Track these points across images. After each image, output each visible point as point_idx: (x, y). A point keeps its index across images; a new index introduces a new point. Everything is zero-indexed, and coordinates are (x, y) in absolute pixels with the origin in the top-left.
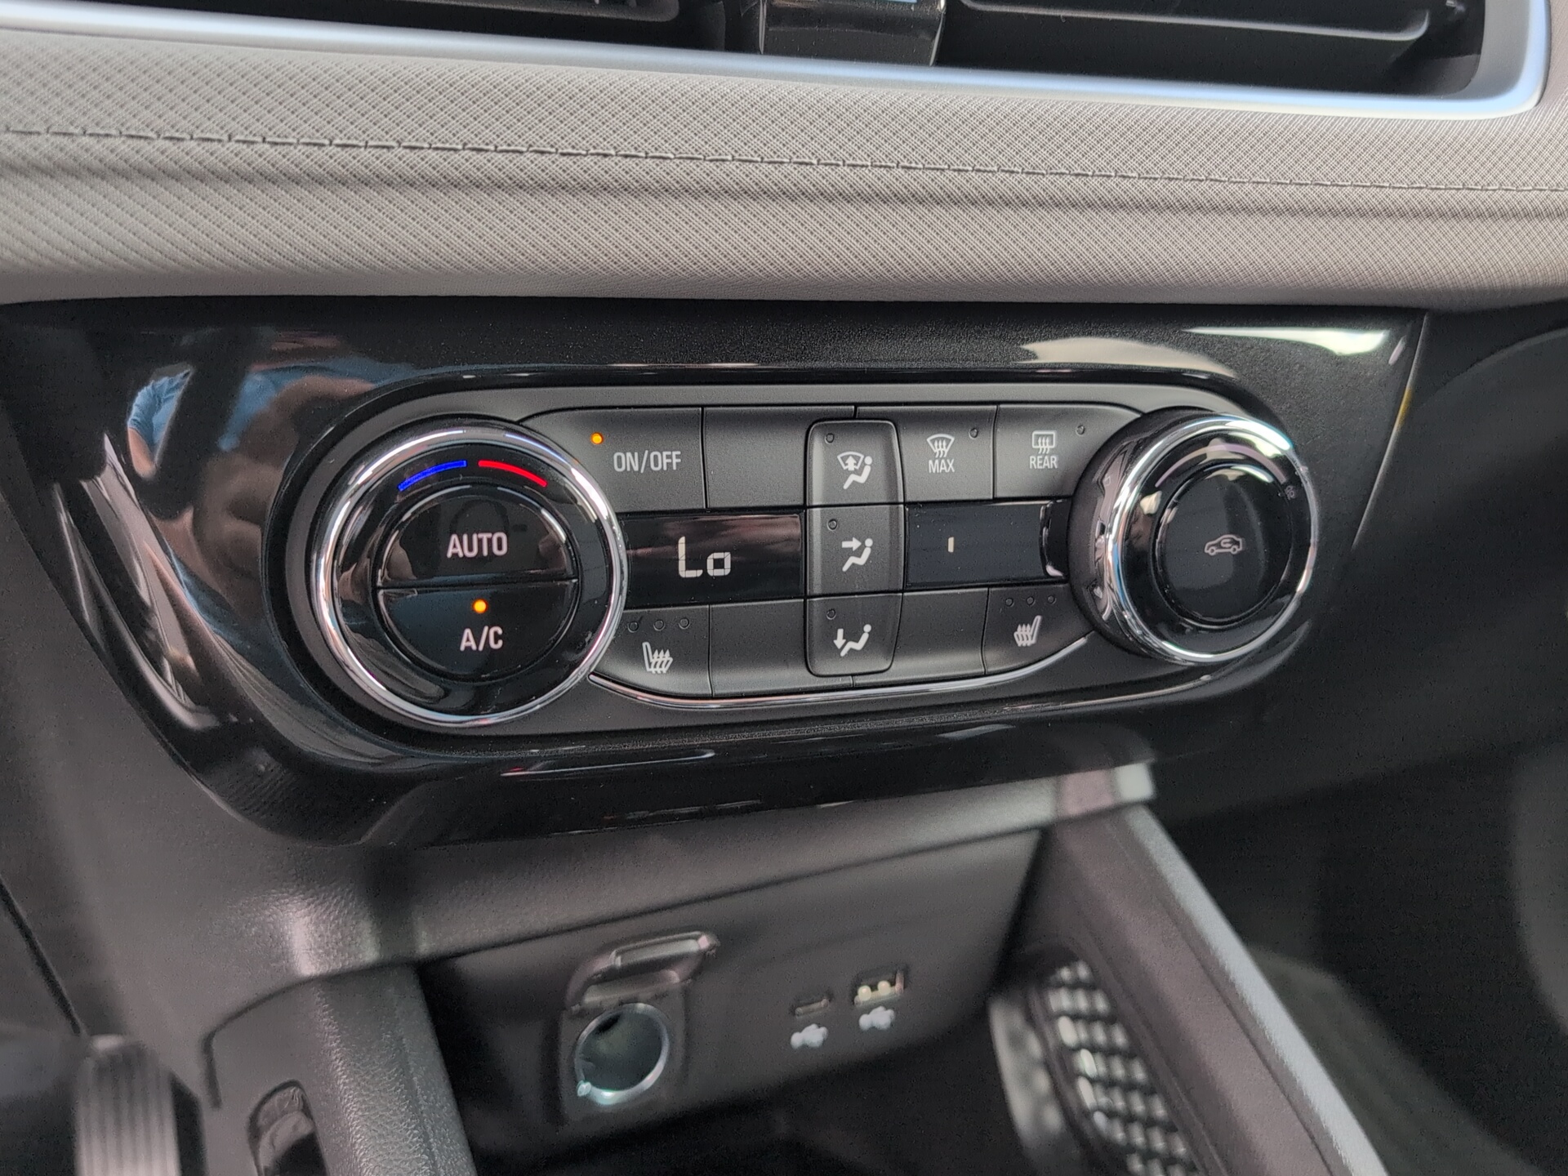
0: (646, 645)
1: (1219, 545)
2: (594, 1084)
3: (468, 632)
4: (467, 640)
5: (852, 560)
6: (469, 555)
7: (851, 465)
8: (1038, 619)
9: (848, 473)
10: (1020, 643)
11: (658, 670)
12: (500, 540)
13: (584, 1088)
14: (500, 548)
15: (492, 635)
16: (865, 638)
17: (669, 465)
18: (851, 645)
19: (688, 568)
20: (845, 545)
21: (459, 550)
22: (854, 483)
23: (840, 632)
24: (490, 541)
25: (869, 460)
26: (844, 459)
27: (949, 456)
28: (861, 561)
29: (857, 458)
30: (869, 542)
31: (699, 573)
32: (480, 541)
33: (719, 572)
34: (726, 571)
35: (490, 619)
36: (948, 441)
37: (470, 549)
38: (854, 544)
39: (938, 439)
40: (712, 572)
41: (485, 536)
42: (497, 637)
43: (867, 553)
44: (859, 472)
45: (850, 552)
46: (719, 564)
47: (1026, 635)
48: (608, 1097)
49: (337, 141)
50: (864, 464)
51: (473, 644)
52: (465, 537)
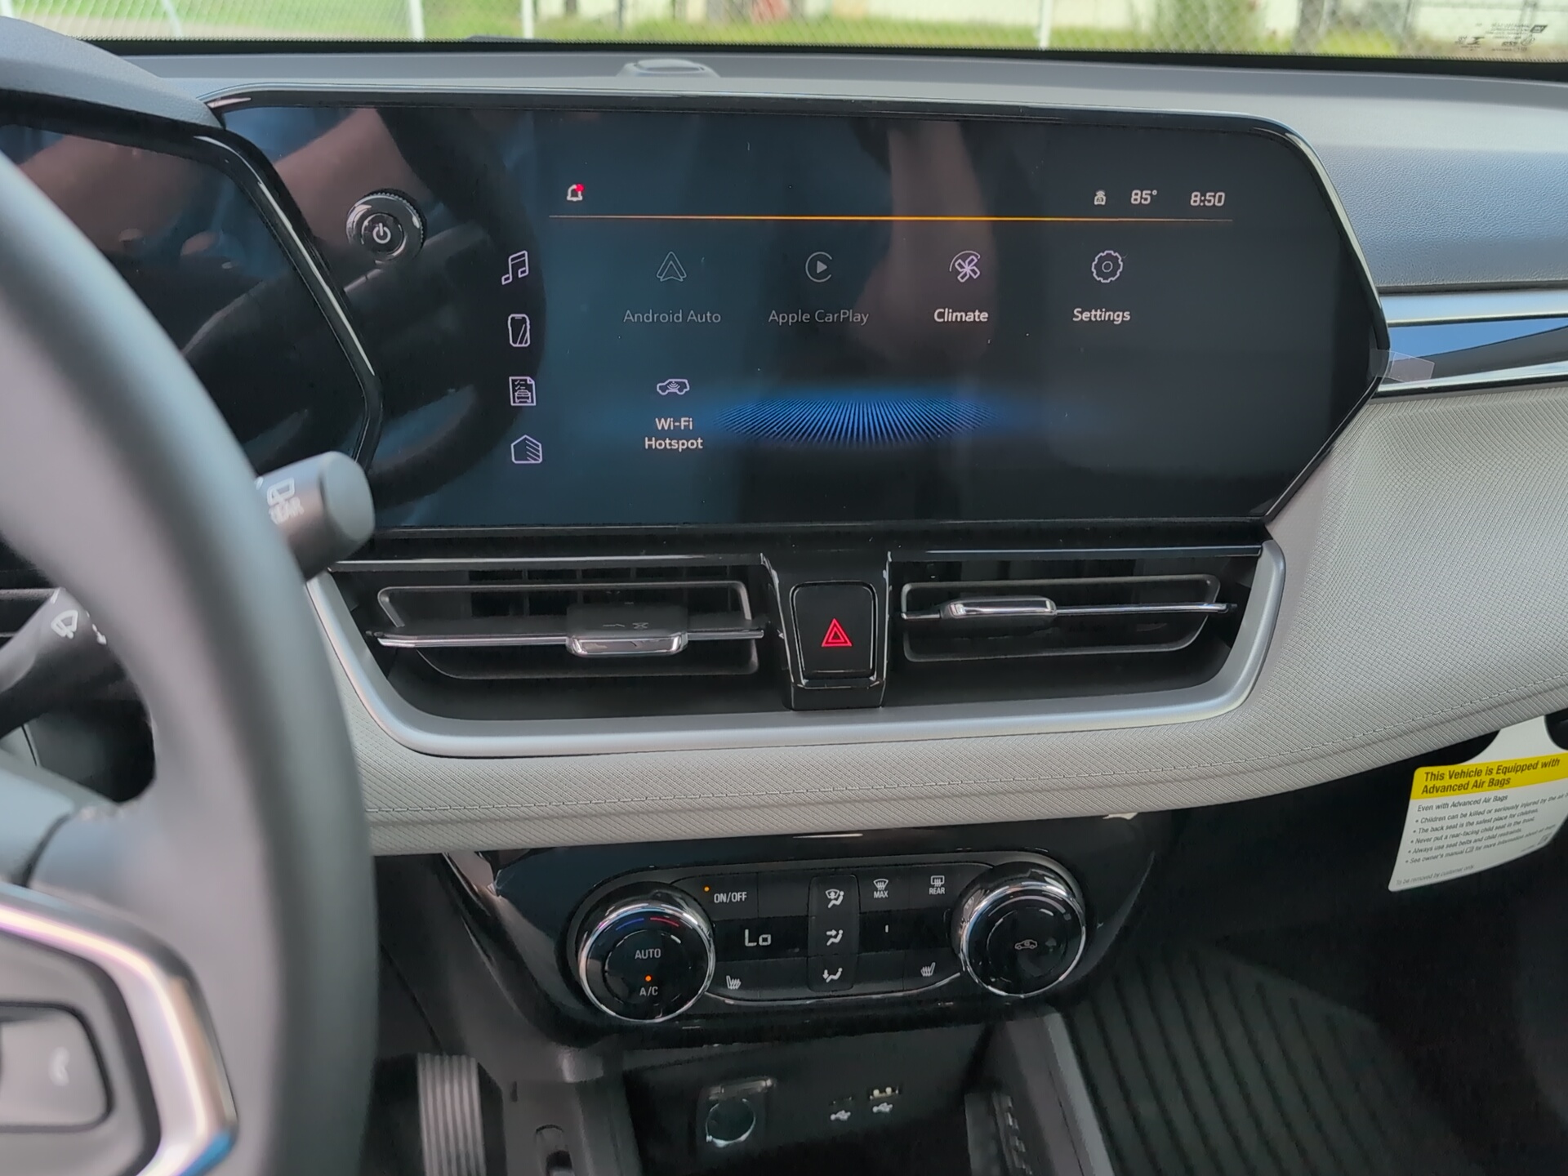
0: (728, 977)
1: (1023, 945)
2: (714, 1137)
3: (643, 989)
4: (643, 992)
5: (832, 940)
6: (644, 958)
7: (833, 896)
8: (934, 964)
9: (831, 900)
10: (924, 975)
11: (734, 987)
12: (657, 952)
13: (709, 1138)
14: (657, 955)
15: (653, 990)
16: (839, 974)
17: (741, 899)
18: (832, 977)
19: (750, 942)
20: (829, 933)
21: (640, 956)
22: (834, 905)
23: (826, 972)
24: (653, 952)
25: (842, 893)
26: (829, 893)
27: (886, 889)
28: (837, 940)
29: (836, 893)
30: (841, 932)
31: (755, 944)
32: (649, 952)
33: (765, 944)
34: (769, 942)
35: (652, 983)
36: (885, 882)
37: (645, 955)
38: (833, 933)
39: (879, 881)
40: (761, 943)
41: (651, 951)
42: (655, 991)
43: (840, 937)
44: (836, 899)
45: (831, 937)
46: (765, 940)
47: (927, 972)
48: (721, 1143)
49: (594, 802)
50: (839, 895)
51: (645, 993)
52: (643, 952)
